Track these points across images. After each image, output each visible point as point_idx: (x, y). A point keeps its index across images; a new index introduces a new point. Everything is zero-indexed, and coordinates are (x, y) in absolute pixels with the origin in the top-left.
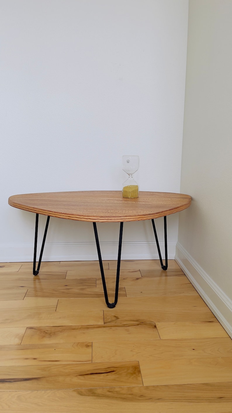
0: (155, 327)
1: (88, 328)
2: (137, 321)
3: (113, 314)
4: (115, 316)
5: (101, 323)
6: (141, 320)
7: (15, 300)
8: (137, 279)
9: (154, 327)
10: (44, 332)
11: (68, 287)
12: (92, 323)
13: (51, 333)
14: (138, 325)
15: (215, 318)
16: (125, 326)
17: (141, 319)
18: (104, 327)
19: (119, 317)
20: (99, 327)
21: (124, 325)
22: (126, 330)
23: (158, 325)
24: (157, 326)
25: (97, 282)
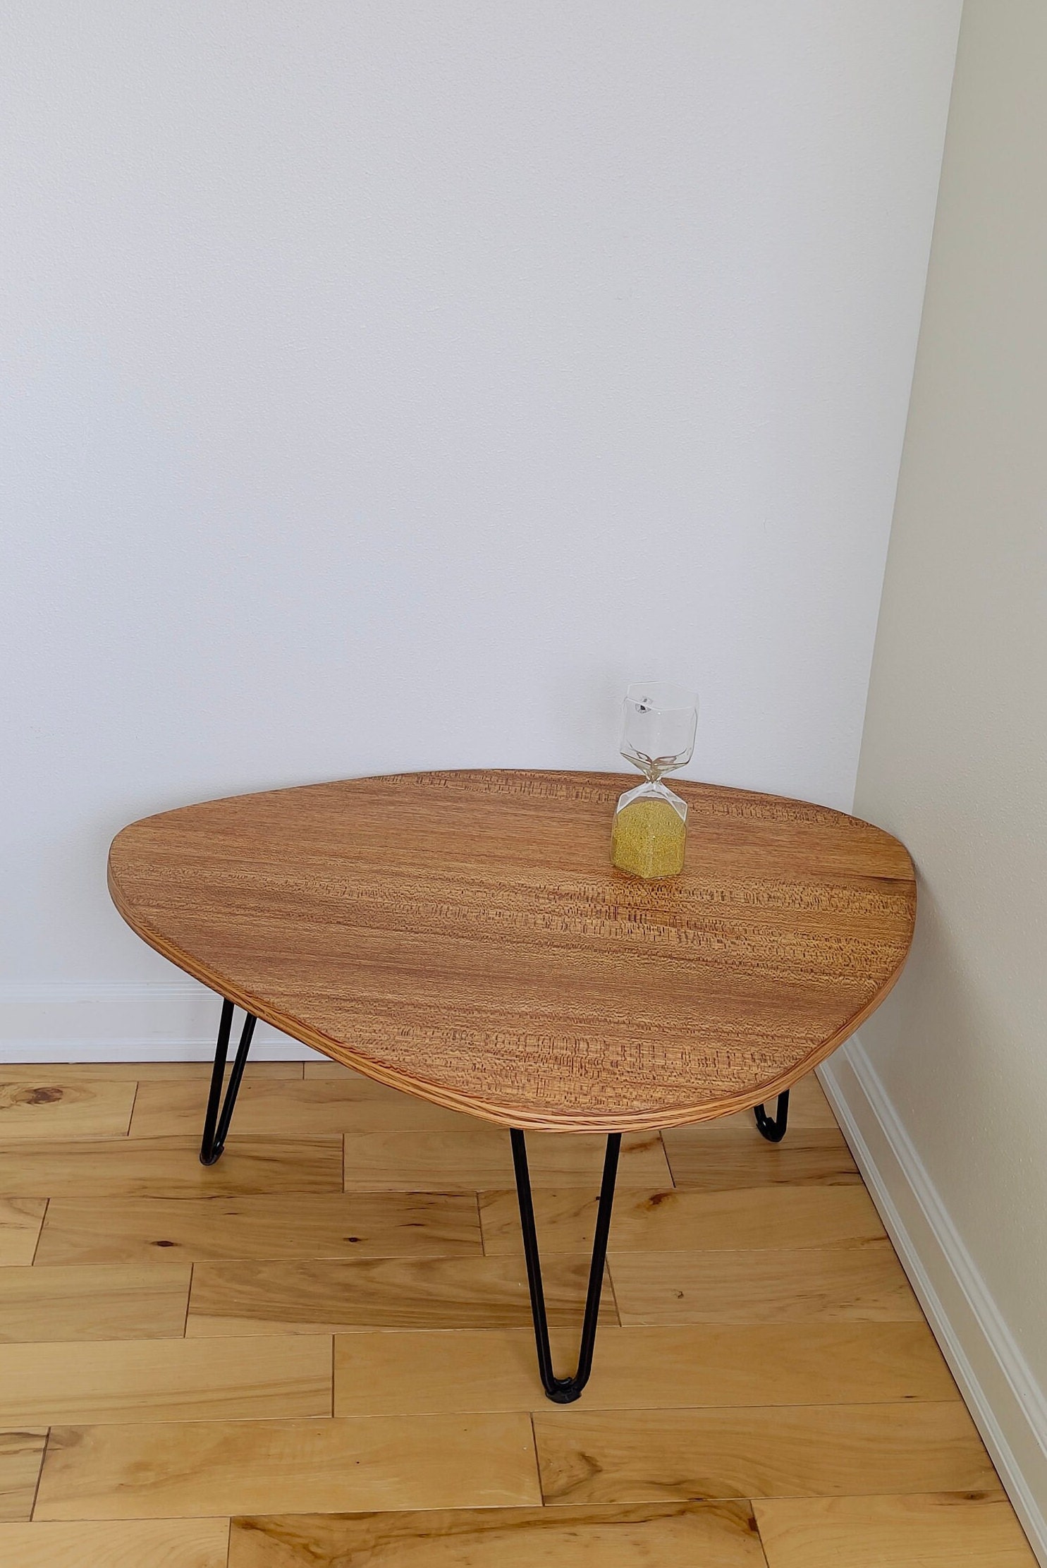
0: (753, 1525)
1: (482, 1530)
2: (676, 1486)
3: (576, 1446)
4: (584, 1457)
5: (529, 1498)
6: (692, 1482)
7: (150, 1336)
8: (657, 1199)
9: (746, 1526)
10: (306, 1547)
11: (361, 1253)
12: (494, 1495)
13: (334, 1558)
14: (682, 1512)
15: (993, 1472)
16: (632, 1517)
17: (692, 1476)
18: (547, 1523)
19: (601, 1463)
20: (526, 1523)
21: (626, 1513)
22: (636, 1544)
23: (765, 1511)
24: (759, 1524)
25: (488, 1217)
